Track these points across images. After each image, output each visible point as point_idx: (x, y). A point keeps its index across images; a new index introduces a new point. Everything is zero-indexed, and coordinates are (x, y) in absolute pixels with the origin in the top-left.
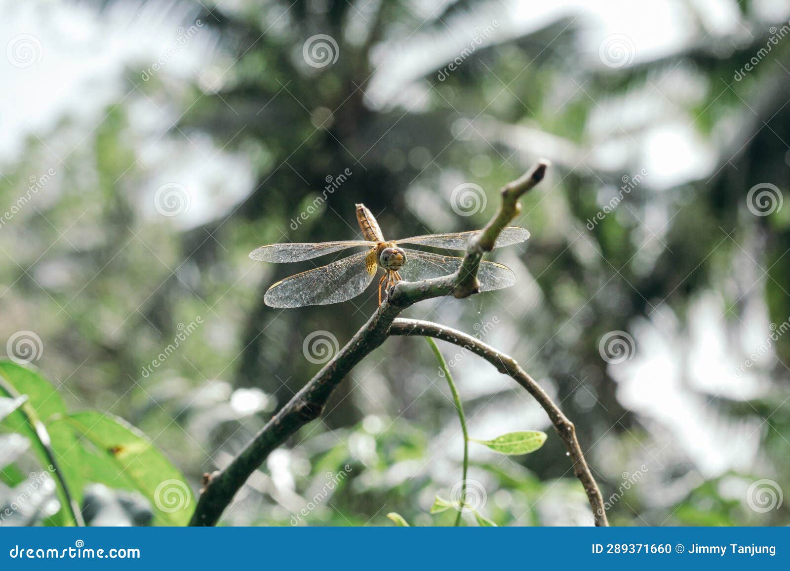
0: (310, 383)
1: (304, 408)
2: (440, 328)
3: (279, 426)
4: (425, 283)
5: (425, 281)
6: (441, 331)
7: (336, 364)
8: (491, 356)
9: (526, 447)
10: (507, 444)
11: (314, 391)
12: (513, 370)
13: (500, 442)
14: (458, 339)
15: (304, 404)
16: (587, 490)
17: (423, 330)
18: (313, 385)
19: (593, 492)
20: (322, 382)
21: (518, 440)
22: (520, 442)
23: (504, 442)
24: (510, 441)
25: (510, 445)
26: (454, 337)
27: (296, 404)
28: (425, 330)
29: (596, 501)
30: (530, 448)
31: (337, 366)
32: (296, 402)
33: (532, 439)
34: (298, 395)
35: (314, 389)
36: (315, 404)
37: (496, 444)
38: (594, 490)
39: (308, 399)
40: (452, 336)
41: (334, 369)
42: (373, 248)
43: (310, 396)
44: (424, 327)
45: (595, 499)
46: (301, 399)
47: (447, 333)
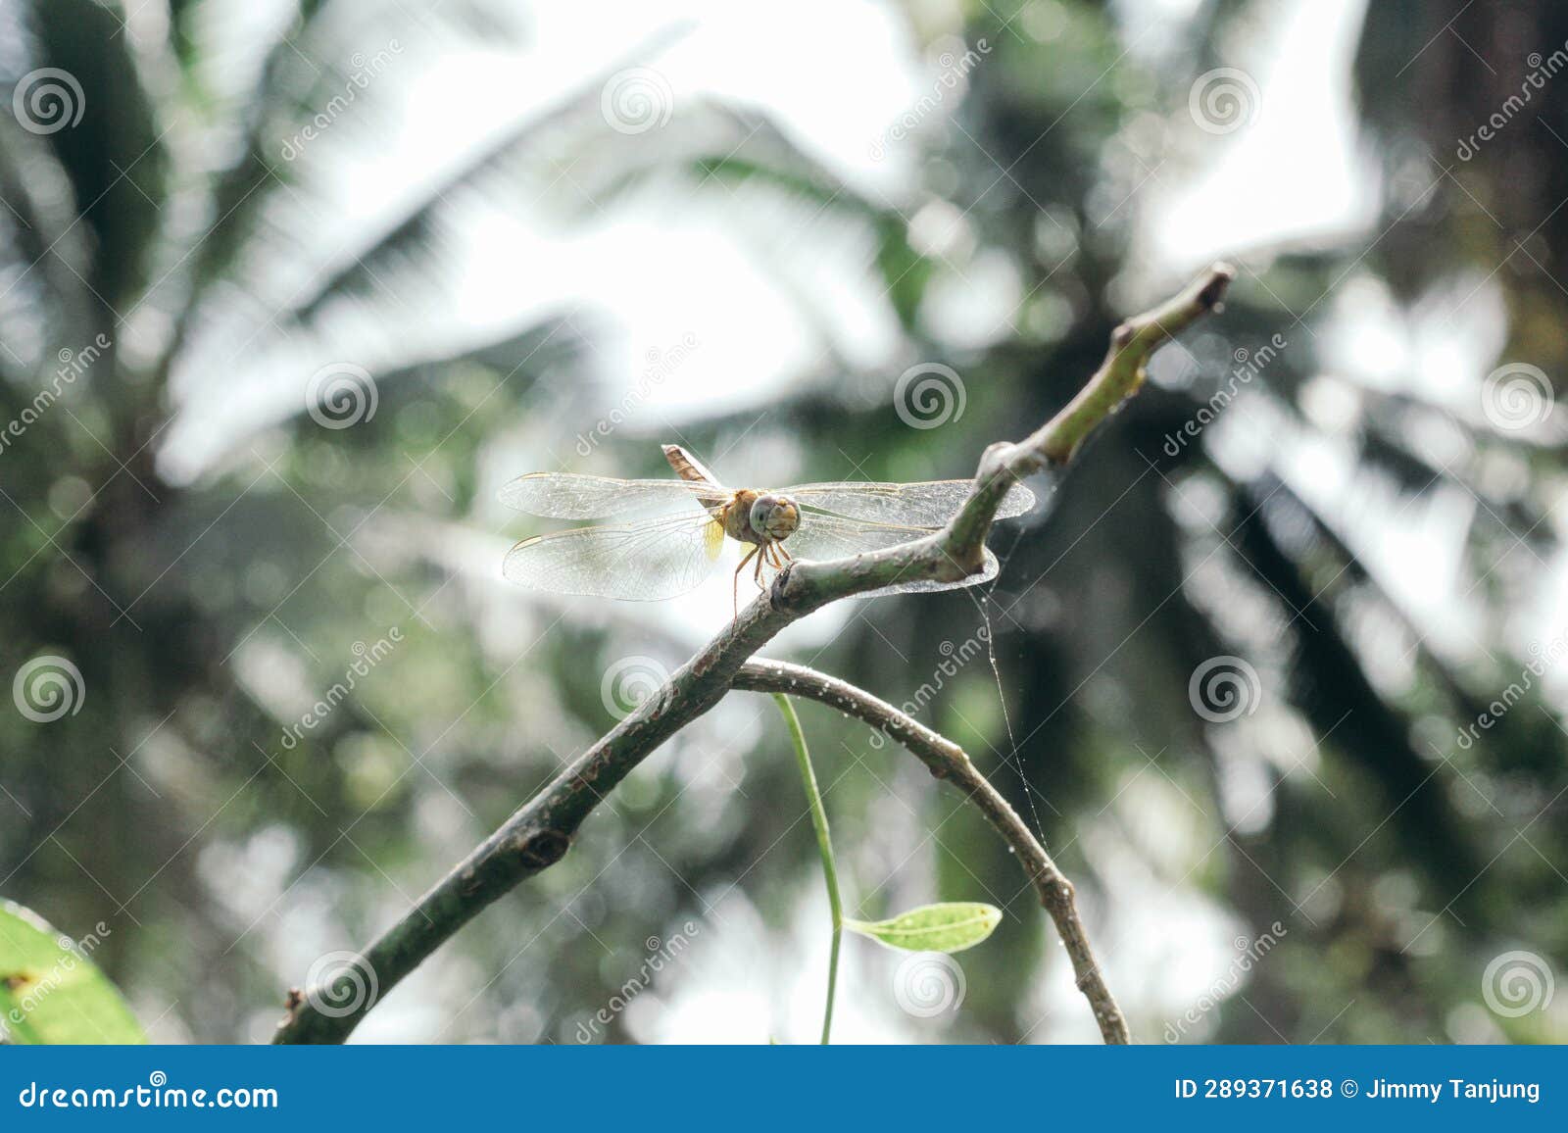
0: (547, 791)
1: (533, 841)
2: (827, 681)
3: (471, 880)
4: (861, 559)
5: (860, 556)
6: (827, 685)
7: (611, 748)
8: (920, 740)
9: (959, 938)
10: (920, 931)
11: (557, 807)
12: (961, 770)
13: (905, 928)
14: (858, 703)
15: (534, 832)
16: (1100, 1015)
17: (794, 682)
18: (554, 794)
19: (1112, 1019)
20: (576, 787)
21: (942, 923)
22: (945, 927)
23: (913, 928)
24: (925, 925)
25: (925, 934)
26: (852, 700)
27: (516, 834)
28: (797, 683)
29: (1118, 1035)
30: (965, 941)
31: (613, 751)
32: (514, 829)
33: (971, 921)
34: (519, 815)
35: (558, 801)
36: (558, 834)
37: (897, 932)
38: (1114, 1015)
39: (542, 824)
40: (847, 698)
41: (606, 758)
42: (723, 505)
43: (547, 816)
44: (795, 676)
45: (1117, 1033)
46: (528, 822)
47: (839, 691)
